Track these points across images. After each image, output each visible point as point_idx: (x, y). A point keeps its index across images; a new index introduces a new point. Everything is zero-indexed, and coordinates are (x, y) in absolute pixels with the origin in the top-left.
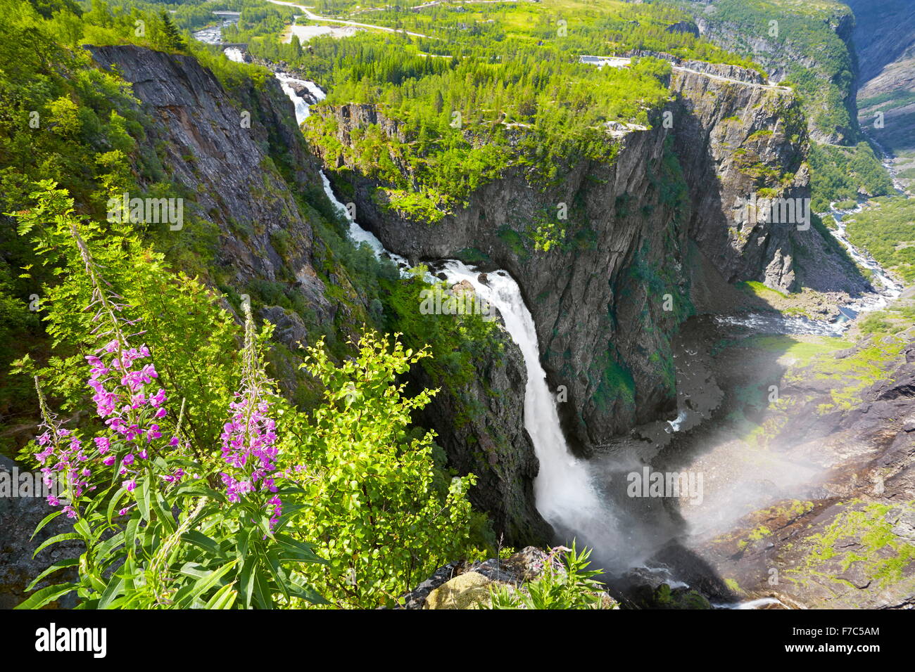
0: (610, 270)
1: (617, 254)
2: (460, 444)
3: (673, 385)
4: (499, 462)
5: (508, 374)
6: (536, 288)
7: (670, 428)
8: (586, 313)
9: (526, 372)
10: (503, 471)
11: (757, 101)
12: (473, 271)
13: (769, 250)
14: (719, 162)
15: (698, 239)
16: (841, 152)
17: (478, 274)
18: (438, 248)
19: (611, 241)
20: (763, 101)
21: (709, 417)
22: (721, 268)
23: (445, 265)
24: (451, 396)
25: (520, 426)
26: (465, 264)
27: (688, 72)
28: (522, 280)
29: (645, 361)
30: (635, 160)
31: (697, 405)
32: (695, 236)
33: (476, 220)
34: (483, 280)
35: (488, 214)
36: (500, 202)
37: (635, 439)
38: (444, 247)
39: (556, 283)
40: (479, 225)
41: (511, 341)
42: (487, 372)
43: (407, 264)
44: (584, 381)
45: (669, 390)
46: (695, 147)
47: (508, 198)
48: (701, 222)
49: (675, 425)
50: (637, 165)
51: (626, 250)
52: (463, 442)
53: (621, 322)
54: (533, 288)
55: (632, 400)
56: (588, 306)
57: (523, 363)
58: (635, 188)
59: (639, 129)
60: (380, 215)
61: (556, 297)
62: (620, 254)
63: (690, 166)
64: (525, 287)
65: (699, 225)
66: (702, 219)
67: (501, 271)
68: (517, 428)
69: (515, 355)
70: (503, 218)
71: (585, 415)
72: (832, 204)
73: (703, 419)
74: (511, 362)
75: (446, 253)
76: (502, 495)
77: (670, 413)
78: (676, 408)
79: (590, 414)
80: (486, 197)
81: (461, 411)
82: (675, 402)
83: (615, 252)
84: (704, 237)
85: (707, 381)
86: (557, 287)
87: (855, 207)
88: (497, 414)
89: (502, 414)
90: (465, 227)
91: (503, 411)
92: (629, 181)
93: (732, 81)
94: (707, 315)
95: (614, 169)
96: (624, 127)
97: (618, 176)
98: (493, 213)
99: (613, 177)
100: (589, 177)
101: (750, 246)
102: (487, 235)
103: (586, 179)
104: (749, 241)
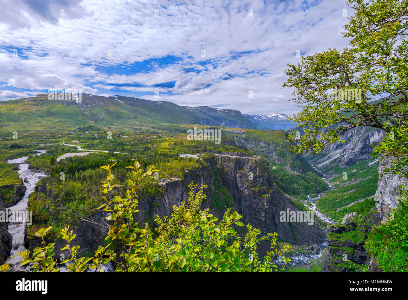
11: (248, 163)
13: (276, 222)
14: (242, 186)
16: (304, 176)
20: (250, 163)
27: (222, 156)
40: (93, 236)
46: (232, 182)
48: (244, 213)
59: (177, 180)
63: (232, 189)
66: (244, 211)
70: (106, 231)
72: (309, 196)
87: (317, 196)
93: (238, 157)
95: (163, 198)
96: (169, 180)
97: (167, 201)
98: (99, 229)
99: (164, 202)
100: (152, 203)
101: (267, 221)
102: (98, 240)
103: (151, 205)
104: (266, 219)
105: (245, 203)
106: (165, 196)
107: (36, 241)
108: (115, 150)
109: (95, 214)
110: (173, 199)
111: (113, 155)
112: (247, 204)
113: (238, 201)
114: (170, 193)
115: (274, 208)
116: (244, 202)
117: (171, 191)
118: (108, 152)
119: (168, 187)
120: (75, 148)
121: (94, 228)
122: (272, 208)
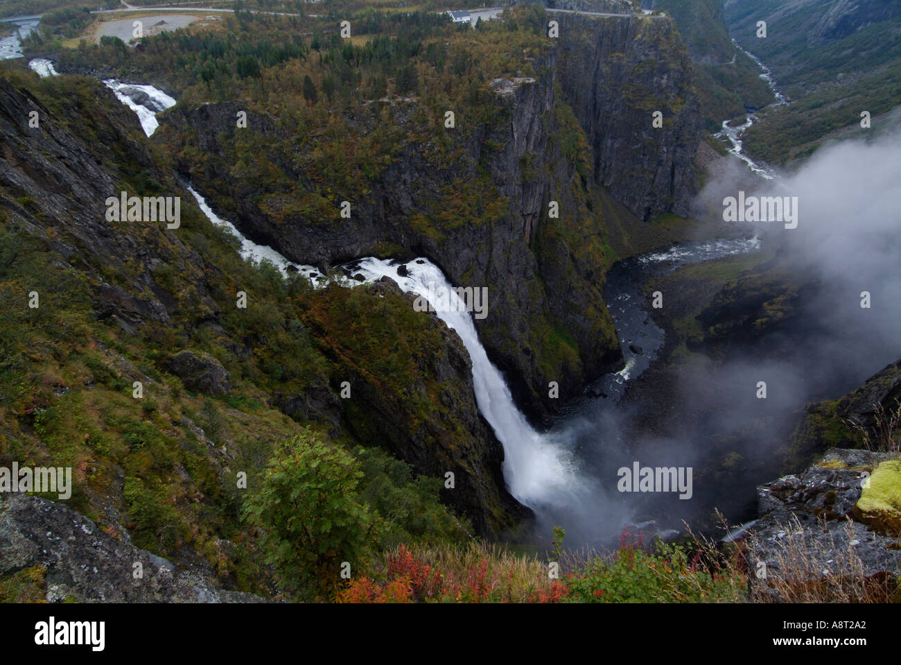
0: (527, 235)
1: (531, 217)
2: (419, 448)
3: (614, 334)
4: (464, 457)
5: (451, 363)
6: (459, 268)
7: (622, 378)
8: (514, 282)
9: (469, 356)
10: (470, 464)
11: (636, 32)
12: (391, 264)
13: (675, 181)
15: (606, 184)
16: (722, 69)
17: (397, 266)
18: (348, 248)
19: (523, 204)
20: (641, 30)
21: (655, 358)
22: (634, 209)
23: (359, 265)
24: (400, 401)
25: (476, 413)
26: (381, 259)
28: (442, 263)
29: (582, 318)
30: (530, 116)
31: (641, 349)
32: (603, 182)
33: (382, 212)
34: (403, 272)
35: (393, 201)
36: (402, 187)
37: (590, 397)
38: (354, 246)
39: (477, 259)
40: (386, 216)
41: (446, 328)
42: (430, 366)
43: (318, 272)
44: (527, 351)
45: (611, 340)
46: (584, 91)
47: (409, 181)
48: (605, 166)
49: (625, 374)
50: (533, 120)
51: (538, 210)
52: (422, 445)
53: (548, 283)
54: (456, 269)
55: (578, 360)
56: (515, 275)
57: (463, 348)
58: (534, 146)
59: (527, 82)
60: (274, 226)
61: (481, 273)
62: (534, 217)
63: (583, 111)
64: (448, 270)
65: (604, 169)
66: (605, 162)
67: (419, 259)
68: (474, 416)
69: (454, 341)
70: (410, 203)
71: (536, 385)
73: (651, 362)
74: (451, 349)
75: (358, 253)
76: (474, 490)
77: (618, 363)
78: (622, 357)
79: (541, 383)
80: (386, 184)
81: (413, 413)
82: (620, 351)
83: (529, 215)
84: (611, 181)
85: (645, 323)
86: (479, 263)
88: (450, 407)
89: (455, 405)
90: (371, 221)
91: (455, 401)
92: (528, 139)
94: (630, 259)
95: (511, 129)
96: (511, 83)
97: (516, 136)
98: (398, 201)
100: (487, 142)
101: (657, 180)
102: (396, 224)
104: (655, 176)
105: (613, 144)
106: (513, 123)
109: (388, 169)
112: (616, 146)
113: (595, 141)
115: (679, 150)
116: (609, 142)
121: (387, 198)
122: (675, 151)
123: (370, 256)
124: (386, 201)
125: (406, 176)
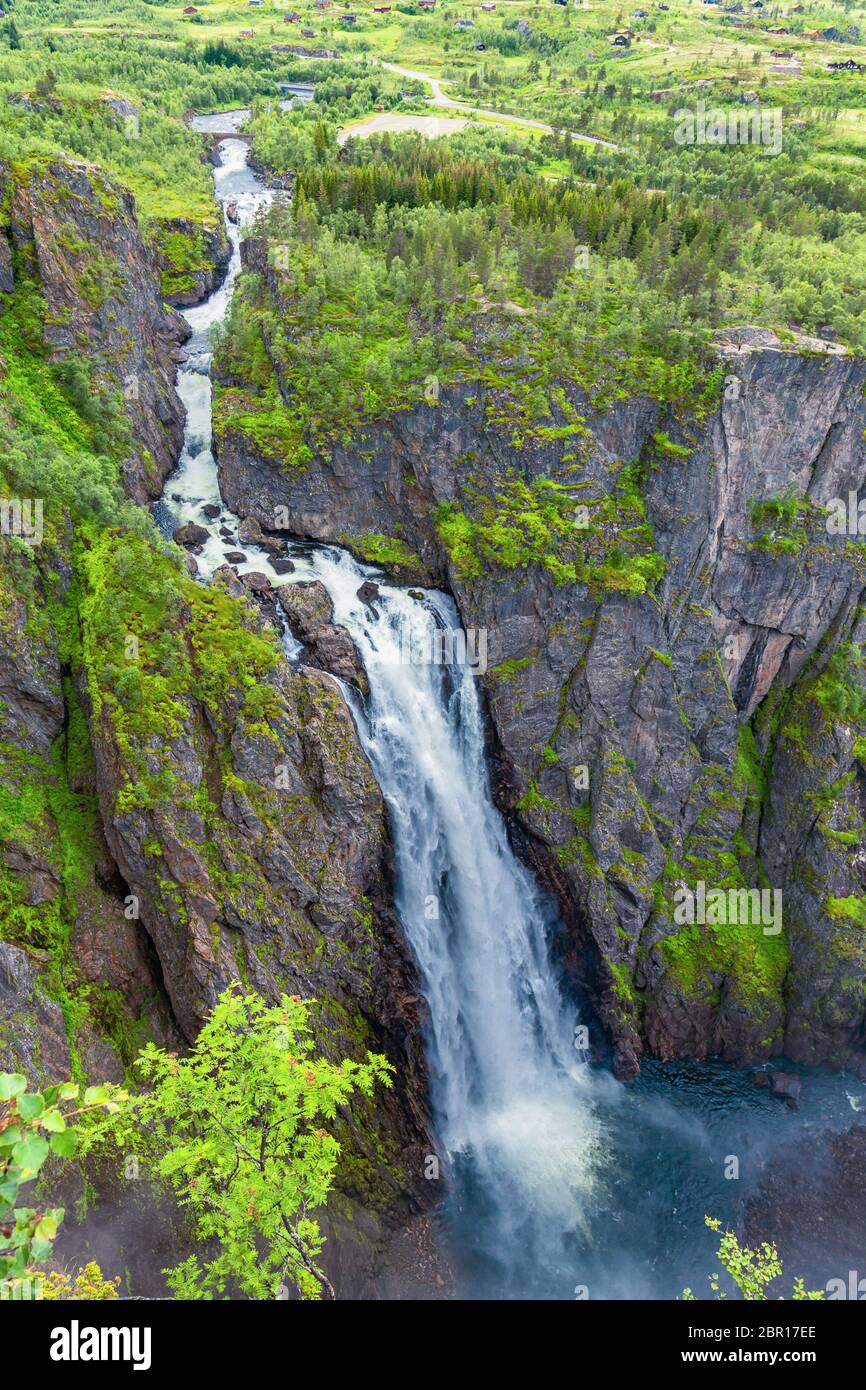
1: (782, 639)
5: (303, 767)
8: (647, 740)
17: (368, 582)
18: (305, 517)
19: (744, 598)
26: (360, 562)
33: (394, 485)
34: (368, 595)
35: (420, 474)
36: (442, 454)
38: (316, 519)
39: (548, 646)
42: (230, 739)
44: (624, 893)
47: (457, 447)
51: (813, 634)
55: (770, 993)
56: (655, 727)
58: (835, 494)
61: (551, 677)
62: (795, 641)
67: (417, 590)
69: (331, 735)
70: (450, 489)
71: (640, 978)
75: (328, 533)
80: (408, 438)
86: (549, 657)
88: (237, 825)
89: (255, 833)
92: (816, 472)
95: (717, 427)
96: (775, 341)
97: (735, 446)
98: (429, 476)
99: (718, 448)
100: (658, 437)
103: (652, 441)
106: (726, 417)
107: (233, 447)
108: (583, 124)
110: (770, 445)
111: (568, 151)
114: (765, 412)
117: (771, 400)
118: (549, 131)
119: (757, 376)
120: (418, 90)
121: (409, 464)
123: (344, 547)
124: (408, 469)
125: (452, 437)
